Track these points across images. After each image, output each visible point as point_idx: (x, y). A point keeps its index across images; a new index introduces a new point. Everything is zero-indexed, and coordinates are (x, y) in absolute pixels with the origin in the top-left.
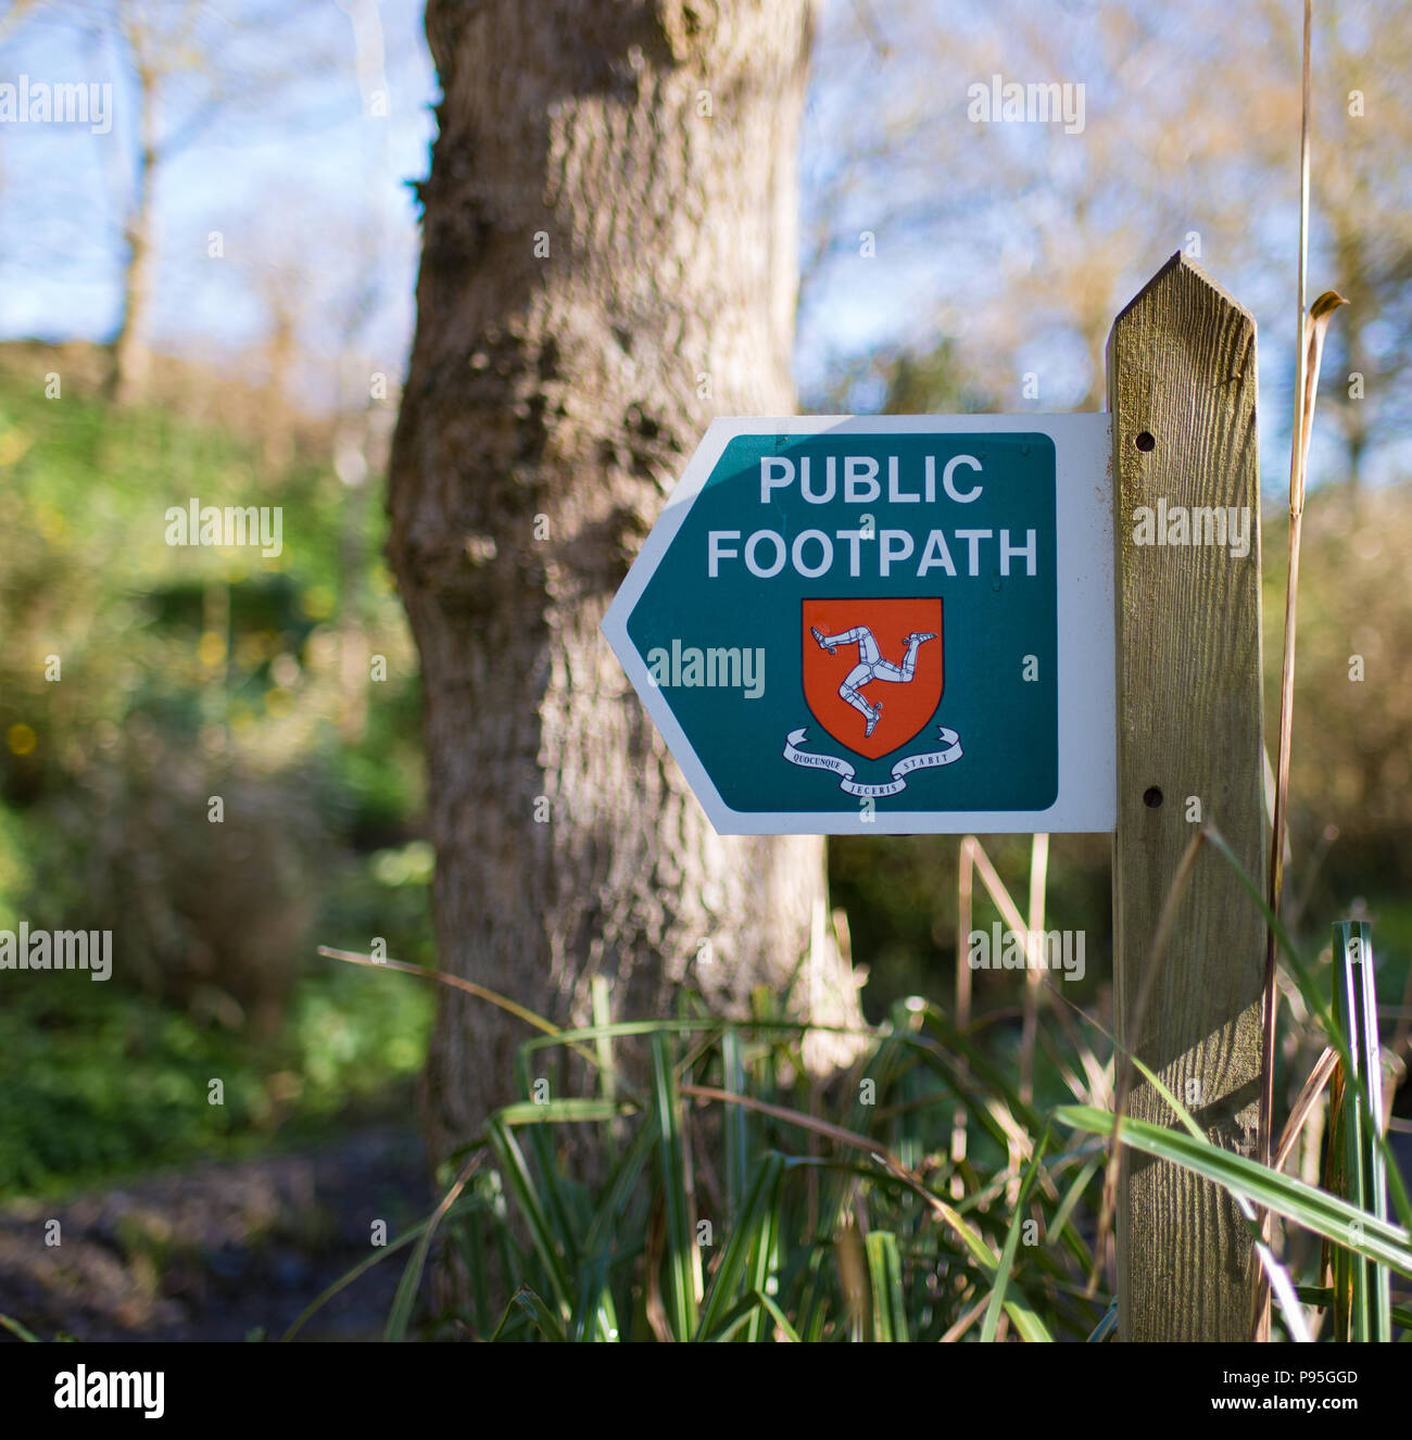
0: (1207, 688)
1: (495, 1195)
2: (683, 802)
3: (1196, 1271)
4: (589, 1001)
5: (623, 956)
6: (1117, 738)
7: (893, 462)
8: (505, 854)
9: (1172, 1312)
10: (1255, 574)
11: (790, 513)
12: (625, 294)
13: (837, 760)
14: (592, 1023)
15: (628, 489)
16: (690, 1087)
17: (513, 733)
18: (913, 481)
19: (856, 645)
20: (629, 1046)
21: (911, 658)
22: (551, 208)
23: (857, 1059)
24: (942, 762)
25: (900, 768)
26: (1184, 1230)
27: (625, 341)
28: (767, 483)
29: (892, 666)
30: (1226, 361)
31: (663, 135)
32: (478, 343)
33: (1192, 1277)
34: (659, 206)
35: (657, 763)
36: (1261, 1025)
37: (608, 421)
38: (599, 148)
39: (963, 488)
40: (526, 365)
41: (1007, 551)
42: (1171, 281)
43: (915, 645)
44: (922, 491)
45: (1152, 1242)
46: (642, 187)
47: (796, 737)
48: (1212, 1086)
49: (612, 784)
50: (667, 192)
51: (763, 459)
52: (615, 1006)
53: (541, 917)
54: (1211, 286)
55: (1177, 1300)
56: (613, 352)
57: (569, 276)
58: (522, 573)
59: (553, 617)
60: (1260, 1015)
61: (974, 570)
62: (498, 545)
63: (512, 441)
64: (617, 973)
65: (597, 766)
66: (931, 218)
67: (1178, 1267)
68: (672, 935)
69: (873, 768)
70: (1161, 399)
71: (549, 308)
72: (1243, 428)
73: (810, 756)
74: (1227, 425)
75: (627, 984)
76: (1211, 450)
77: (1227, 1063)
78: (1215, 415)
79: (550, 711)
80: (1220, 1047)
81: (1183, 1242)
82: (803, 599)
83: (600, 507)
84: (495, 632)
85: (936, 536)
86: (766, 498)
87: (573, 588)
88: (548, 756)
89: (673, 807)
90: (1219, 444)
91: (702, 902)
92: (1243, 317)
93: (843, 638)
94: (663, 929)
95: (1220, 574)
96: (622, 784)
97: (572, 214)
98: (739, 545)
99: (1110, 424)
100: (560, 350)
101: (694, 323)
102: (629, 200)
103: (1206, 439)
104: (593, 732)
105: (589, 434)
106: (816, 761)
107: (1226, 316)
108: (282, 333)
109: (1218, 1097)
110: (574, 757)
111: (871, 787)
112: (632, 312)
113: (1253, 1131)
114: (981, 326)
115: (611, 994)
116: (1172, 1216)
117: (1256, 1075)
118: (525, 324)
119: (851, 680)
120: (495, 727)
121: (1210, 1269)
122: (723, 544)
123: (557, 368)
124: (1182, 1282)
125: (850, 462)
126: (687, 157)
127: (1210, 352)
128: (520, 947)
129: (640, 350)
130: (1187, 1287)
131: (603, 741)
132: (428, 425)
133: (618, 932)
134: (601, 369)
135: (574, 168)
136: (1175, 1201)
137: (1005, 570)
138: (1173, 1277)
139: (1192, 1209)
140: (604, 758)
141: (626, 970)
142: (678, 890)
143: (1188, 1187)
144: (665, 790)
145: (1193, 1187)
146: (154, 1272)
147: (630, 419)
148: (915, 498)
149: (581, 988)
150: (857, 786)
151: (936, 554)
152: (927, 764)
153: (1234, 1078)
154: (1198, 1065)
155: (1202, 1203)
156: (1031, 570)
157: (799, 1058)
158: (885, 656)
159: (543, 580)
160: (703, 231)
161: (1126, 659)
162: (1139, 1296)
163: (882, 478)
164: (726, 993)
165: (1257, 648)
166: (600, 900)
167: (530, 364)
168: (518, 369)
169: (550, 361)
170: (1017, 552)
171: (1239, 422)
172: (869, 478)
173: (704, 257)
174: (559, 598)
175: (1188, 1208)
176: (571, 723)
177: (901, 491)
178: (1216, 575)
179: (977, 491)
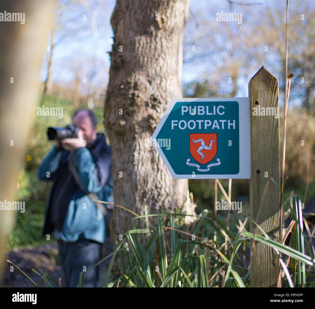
0: (269, 151)
1: (127, 247)
2: (162, 171)
3: (266, 264)
4: (144, 210)
5: (150, 201)
6: (251, 160)
7: (207, 107)
8: (127, 181)
9: (262, 272)
10: (278, 129)
11: (187, 117)
12: (150, 73)
13: (196, 165)
14: (144, 214)
15: (151, 111)
16: (164, 227)
17: (129, 158)
18: (211, 110)
19: (200, 142)
20: (151, 218)
21: (211, 145)
22: (136, 57)
23: (195, 221)
24: (217, 165)
25: (209, 166)
26: (264, 256)
27: (150, 83)
28: (183, 111)
29: (207, 146)
30: (272, 87)
31: (157, 42)
32: (122, 83)
33: (266, 265)
34: (157, 56)
35: (156, 164)
36: (279, 216)
37: (147, 98)
38: (145, 45)
39: (221, 112)
40: (131, 87)
41: (229, 124)
42: (262, 72)
43: (211, 142)
44: (213, 113)
45: (258, 258)
46: (153, 53)
47: (189, 160)
48: (270, 228)
49: (148, 168)
50: (158, 53)
51: (182, 107)
52: (149, 211)
53: (134, 194)
54: (269, 72)
55: (263, 269)
56: (148, 85)
57: (139, 70)
58: (130, 127)
59: (136, 136)
60: (279, 214)
61: (223, 128)
62: (126, 122)
63: (129, 102)
64: (149, 204)
65: (145, 164)
66: (202, 56)
67: (263, 263)
68: (160, 197)
69: (204, 166)
70: (260, 95)
71: (135, 76)
72: (276, 100)
73: (191, 164)
74: (273, 100)
75: (151, 206)
76: (269, 104)
77: (273, 223)
78: (270, 98)
79: (136, 154)
80: (271, 220)
81: (264, 258)
82: (190, 134)
83: (146, 115)
84: (125, 139)
85: (216, 121)
86: (183, 114)
87: (140, 130)
88: (136, 163)
89: (160, 172)
90: (271, 103)
91: (165, 191)
92: (276, 79)
93: (198, 141)
94: (158, 196)
95: (271, 129)
96: (150, 168)
97: (140, 58)
98: (178, 123)
99: (249, 99)
100: (138, 85)
101: (163, 79)
102: (151, 55)
103: (268, 102)
104: (144, 158)
105: (143, 100)
106: (192, 165)
107: (272, 78)
108: (78, 80)
109: (271, 230)
110: (141, 163)
111: (203, 170)
112: (151, 77)
113: (278, 237)
114: (213, 77)
115: (148, 208)
116: (262, 253)
117: (278, 226)
118: (131, 80)
119: (199, 149)
120: (125, 157)
121: (269, 264)
122: (174, 123)
123: (137, 88)
124: (264, 266)
125: (199, 107)
126: (162, 47)
127: (269, 85)
128: (130, 199)
129: (153, 84)
130: (265, 267)
131: (146, 160)
132: (112, 99)
133: (149, 196)
134: (146, 88)
135: (140, 49)
136: (262, 250)
137: (229, 128)
138: (262, 265)
139: (266, 252)
140: (146, 163)
141: (151, 204)
142: (161, 188)
143: (265, 247)
144: (158, 169)
145: (266, 247)
146: (55, 260)
147: (151, 97)
148: (211, 114)
149: (142, 207)
150: (200, 169)
151: (216, 125)
152: (214, 165)
153: (274, 226)
154: (267, 224)
155: (268, 251)
156: (234, 128)
157: (184, 221)
158: (206, 145)
159: (135, 129)
160: (165, 61)
161: (253, 145)
162: (255, 268)
163: (205, 110)
164: (170, 208)
165: (279, 143)
166: (146, 190)
167: (132, 87)
168: (130, 88)
169: (136, 87)
170: (231, 124)
171: (275, 99)
172: (202, 110)
173: (165, 66)
174: (138, 132)
175: (265, 252)
176: (140, 156)
177: (209, 113)
178: (270, 129)
179: (224, 113)
